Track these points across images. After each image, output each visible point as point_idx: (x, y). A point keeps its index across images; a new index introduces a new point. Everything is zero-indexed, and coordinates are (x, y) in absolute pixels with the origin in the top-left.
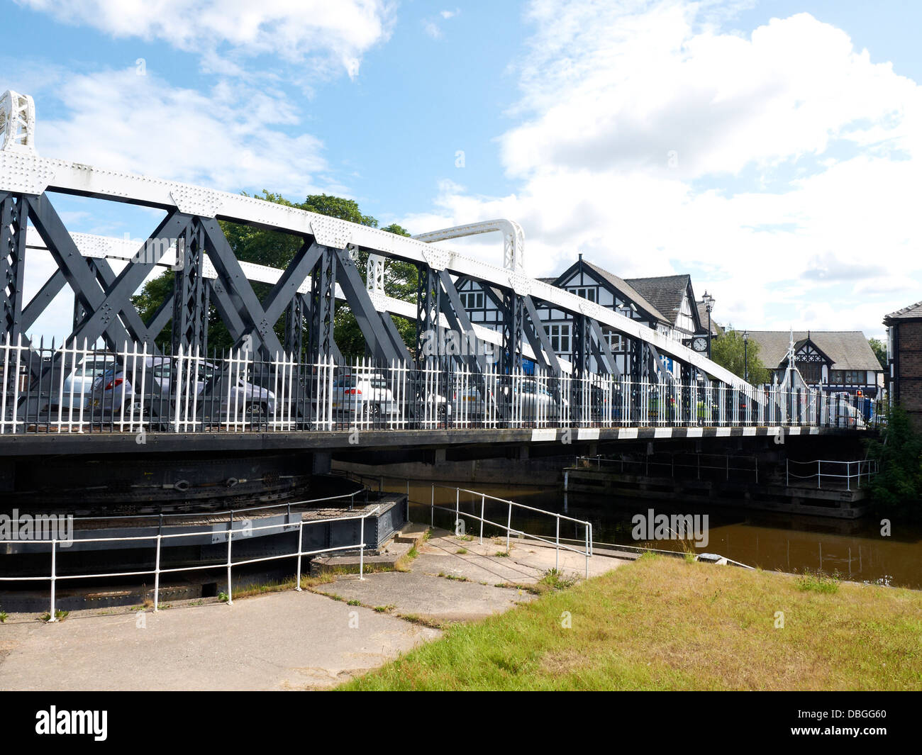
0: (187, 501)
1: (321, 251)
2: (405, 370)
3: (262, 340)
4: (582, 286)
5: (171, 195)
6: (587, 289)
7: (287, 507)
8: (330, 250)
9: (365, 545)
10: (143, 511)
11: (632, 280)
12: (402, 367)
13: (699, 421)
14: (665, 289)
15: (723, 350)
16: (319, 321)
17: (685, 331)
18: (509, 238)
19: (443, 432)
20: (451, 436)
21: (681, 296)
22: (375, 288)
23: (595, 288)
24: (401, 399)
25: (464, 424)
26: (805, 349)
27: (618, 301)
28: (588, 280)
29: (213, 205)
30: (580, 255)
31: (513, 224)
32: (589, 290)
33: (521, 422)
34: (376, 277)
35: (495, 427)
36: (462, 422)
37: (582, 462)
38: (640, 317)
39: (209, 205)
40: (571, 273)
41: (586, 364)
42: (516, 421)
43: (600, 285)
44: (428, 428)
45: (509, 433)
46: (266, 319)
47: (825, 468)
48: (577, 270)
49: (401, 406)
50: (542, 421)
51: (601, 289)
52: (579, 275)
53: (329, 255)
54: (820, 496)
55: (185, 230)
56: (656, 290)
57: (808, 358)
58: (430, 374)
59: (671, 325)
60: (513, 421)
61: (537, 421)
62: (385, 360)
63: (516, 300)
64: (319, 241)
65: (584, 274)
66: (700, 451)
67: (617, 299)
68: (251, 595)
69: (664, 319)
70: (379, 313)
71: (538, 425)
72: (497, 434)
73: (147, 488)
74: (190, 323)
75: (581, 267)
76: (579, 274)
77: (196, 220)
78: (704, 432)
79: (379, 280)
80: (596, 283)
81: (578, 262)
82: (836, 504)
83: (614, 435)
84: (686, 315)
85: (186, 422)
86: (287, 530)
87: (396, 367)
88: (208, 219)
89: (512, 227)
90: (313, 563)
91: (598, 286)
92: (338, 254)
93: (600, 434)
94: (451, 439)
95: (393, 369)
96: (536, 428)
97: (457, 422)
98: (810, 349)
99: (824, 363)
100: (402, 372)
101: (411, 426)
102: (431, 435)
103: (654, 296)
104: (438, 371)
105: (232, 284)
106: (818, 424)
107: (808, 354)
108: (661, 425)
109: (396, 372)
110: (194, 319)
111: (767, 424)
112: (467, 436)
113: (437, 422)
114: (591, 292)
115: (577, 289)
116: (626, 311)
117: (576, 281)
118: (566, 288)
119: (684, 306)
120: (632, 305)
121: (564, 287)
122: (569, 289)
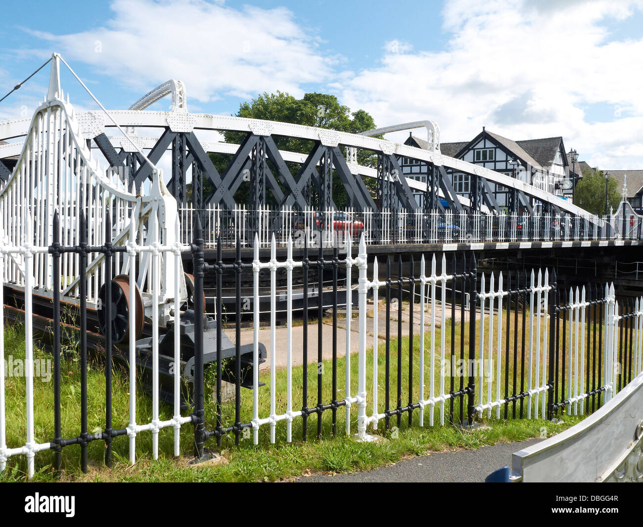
0: (264, 281)
1: (324, 149)
2: (371, 213)
3: (296, 199)
4: (485, 148)
5: (249, 126)
7: (313, 285)
8: (329, 148)
10: (244, 286)
11: (521, 142)
12: (369, 211)
13: (550, 238)
14: (544, 148)
15: (591, 186)
16: (324, 187)
17: (557, 176)
18: (430, 131)
19: (392, 246)
20: (397, 248)
21: (555, 152)
22: (352, 160)
23: (494, 150)
24: (369, 228)
25: (404, 242)
27: (509, 158)
28: (489, 144)
29: (270, 129)
30: (484, 128)
31: (433, 123)
32: (489, 151)
33: (437, 240)
34: (352, 154)
35: (421, 243)
36: (403, 240)
37: (482, 263)
38: (524, 168)
39: (267, 130)
40: (476, 141)
41: (478, 204)
42: (434, 239)
43: (497, 148)
44: (384, 244)
45: (429, 246)
46: (297, 187)
47: (641, 267)
48: (482, 138)
49: (369, 232)
51: (498, 150)
53: (328, 151)
54: (637, 284)
55: (256, 144)
56: (538, 148)
58: (385, 215)
60: (432, 240)
61: (446, 239)
62: (360, 208)
63: (434, 169)
64: (323, 144)
65: (486, 140)
66: (554, 256)
67: (508, 156)
68: (300, 325)
69: (542, 169)
70: (354, 176)
71: (446, 242)
72: (423, 247)
73: (245, 275)
74: (260, 192)
75: (484, 136)
76: (483, 141)
77: (262, 138)
78: (553, 245)
79: (354, 155)
80: (494, 146)
81: (482, 132)
83: (494, 247)
84: (559, 165)
85: (264, 243)
86: (314, 296)
87: (366, 211)
88: (267, 137)
89: (432, 125)
90: (327, 312)
91: (495, 148)
92: (334, 150)
93: (485, 246)
94: (396, 250)
95: (365, 213)
97: (400, 240)
100: (369, 214)
101: (375, 243)
102: (385, 248)
103: (536, 152)
104: (389, 213)
105: (280, 170)
106: (639, 238)
108: (525, 241)
109: (366, 214)
110: (262, 190)
112: (405, 248)
113: (389, 240)
114: (491, 152)
115: (481, 151)
116: (514, 165)
117: (481, 145)
118: (474, 150)
119: (558, 158)
120: (518, 160)
121: (472, 149)
122: (476, 151)
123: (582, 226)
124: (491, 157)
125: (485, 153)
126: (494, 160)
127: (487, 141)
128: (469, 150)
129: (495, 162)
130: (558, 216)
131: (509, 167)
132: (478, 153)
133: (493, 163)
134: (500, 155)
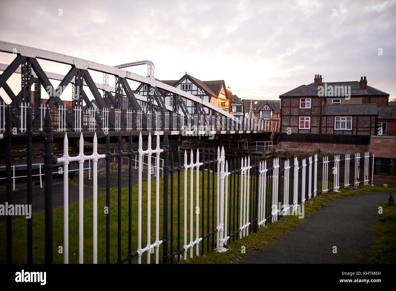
4: (187, 83)
6: (188, 84)
9: (91, 168)
13: (215, 129)
17: (222, 99)
20: (125, 133)
21: (221, 87)
26: (266, 106)
28: (189, 81)
30: (186, 72)
33: (151, 129)
38: (206, 94)
40: (182, 80)
41: (177, 110)
43: (193, 83)
45: (146, 132)
47: (259, 144)
48: (185, 78)
50: (158, 129)
52: (186, 80)
54: (257, 152)
57: (266, 109)
59: (217, 98)
67: (198, 88)
69: (215, 95)
75: (187, 77)
80: (191, 82)
81: (185, 75)
82: (261, 155)
84: (223, 94)
96: (156, 131)
97: (127, 129)
98: (267, 106)
99: (271, 111)
101: (110, 130)
103: (212, 87)
104: (120, 112)
106: (257, 130)
107: (266, 108)
111: (230, 130)
114: (190, 85)
115: (185, 85)
116: (201, 92)
117: (184, 82)
118: (181, 84)
119: (222, 91)
120: (203, 90)
121: (180, 83)
122: (182, 84)
123: (231, 123)
124: (190, 88)
125: (187, 86)
126: (191, 90)
127: (188, 80)
128: (179, 84)
129: (192, 91)
130: (219, 118)
131: (199, 94)
132: (183, 86)
133: (191, 91)
134: (194, 87)
